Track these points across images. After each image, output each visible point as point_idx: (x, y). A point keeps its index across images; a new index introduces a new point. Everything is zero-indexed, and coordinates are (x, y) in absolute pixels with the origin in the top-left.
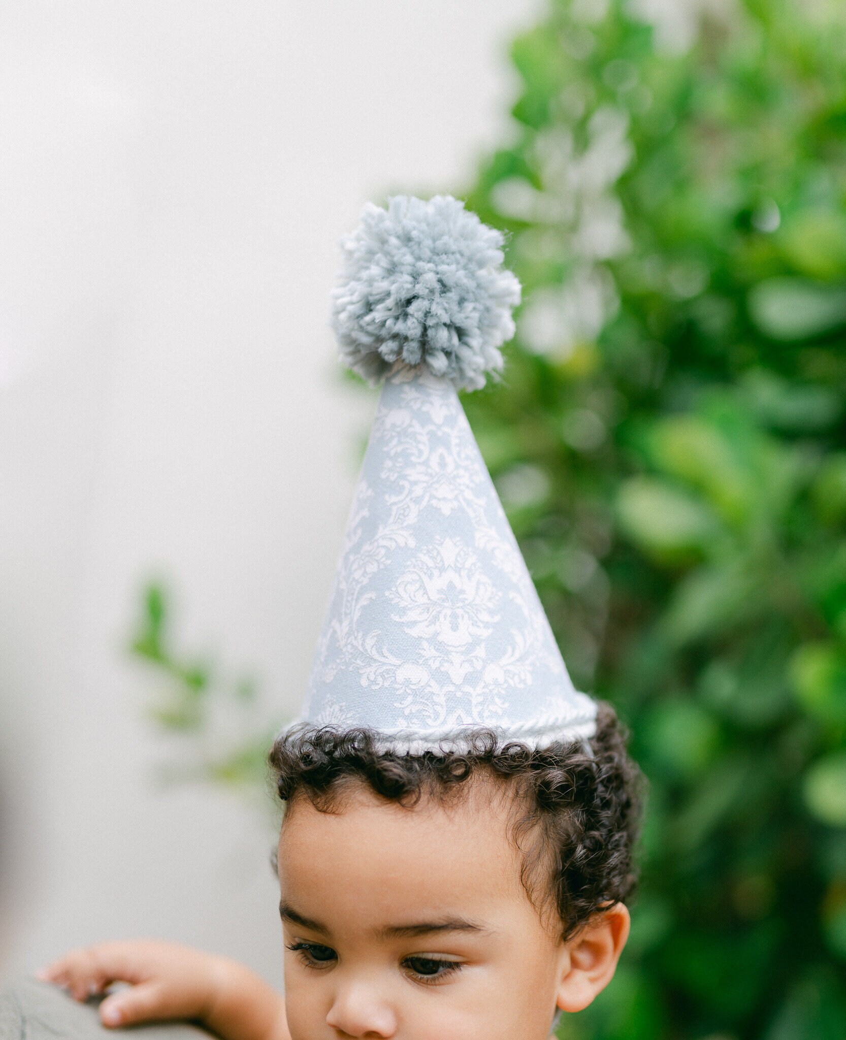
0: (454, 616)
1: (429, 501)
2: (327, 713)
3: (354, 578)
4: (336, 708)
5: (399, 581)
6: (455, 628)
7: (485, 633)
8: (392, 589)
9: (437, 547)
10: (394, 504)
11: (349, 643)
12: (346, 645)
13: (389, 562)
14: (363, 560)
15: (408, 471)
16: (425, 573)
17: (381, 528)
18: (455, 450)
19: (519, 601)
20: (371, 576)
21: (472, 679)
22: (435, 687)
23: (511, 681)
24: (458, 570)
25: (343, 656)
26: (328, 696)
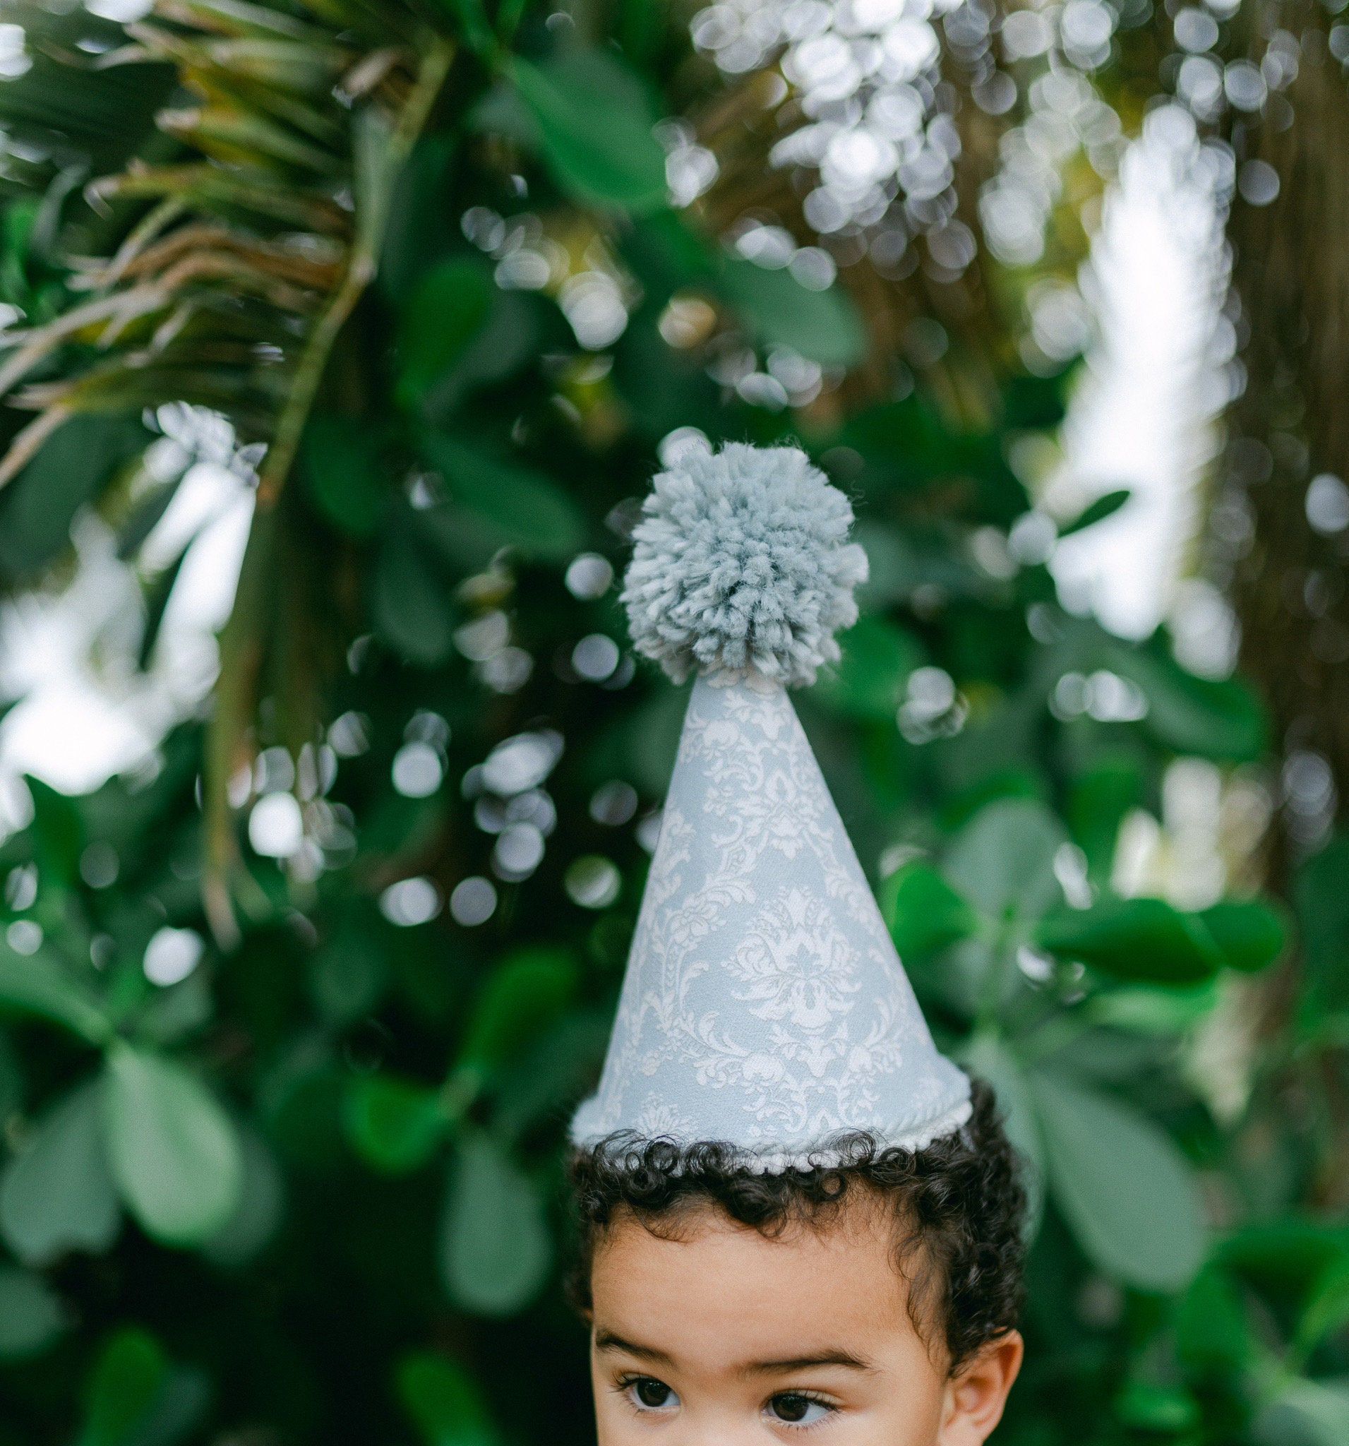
0: (809, 989)
1: (768, 841)
2: (652, 1116)
3: (675, 942)
4: (665, 1110)
5: (739, 947)
6: (810, 1004)
7: (846, 1007)
8: (731, 958)
9: (782, 900)
10: (723, 846)
11: (676, 1026)
12: (672, 1029)
13: (723, 923)
14: (686, 918)
15: (740, 803)
16: (770, 936)
17: (708, 876)
18: (794, 771)
19: (880, 959)
20: (699, 940)
21: (835, 1068)
22: (792, 1083)
23: (880, 1067)
24: (809, 929)
25: (669, 1043)
26: (651, 1093)
